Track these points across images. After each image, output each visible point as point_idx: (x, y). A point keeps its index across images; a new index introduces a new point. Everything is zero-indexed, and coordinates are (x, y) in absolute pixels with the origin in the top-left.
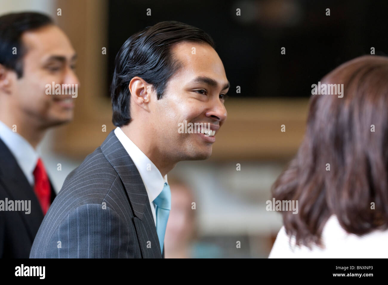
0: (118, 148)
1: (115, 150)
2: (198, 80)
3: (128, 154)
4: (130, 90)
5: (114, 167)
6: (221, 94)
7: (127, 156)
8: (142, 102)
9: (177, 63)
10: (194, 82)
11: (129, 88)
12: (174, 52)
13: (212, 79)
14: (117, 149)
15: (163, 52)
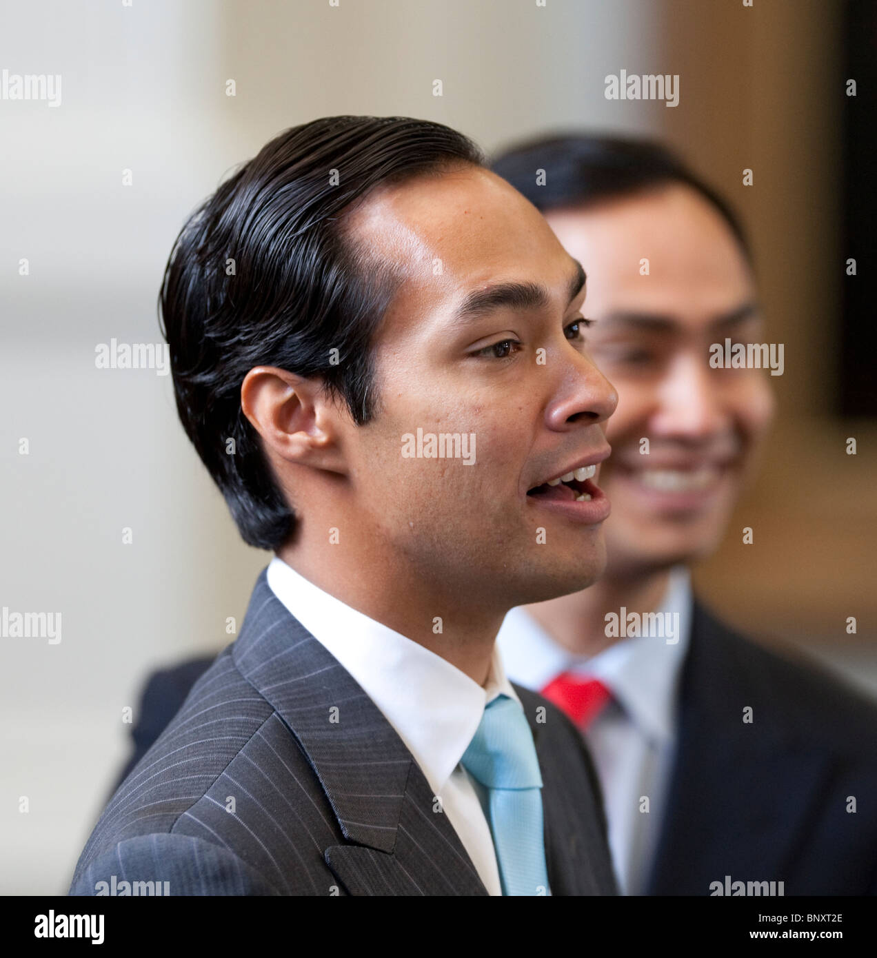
0: (272, 623)
1: (264, 634)
2: (474, 308)
3: (308, 635)
4: (250, 419)
5: (260, 692)
6: (569, 323)
7: (306, 640)
8: (310, 448)
9: (379, 274)
10: (460, 320)
11: (245, 413)
12: (355, 240)
13: (521, 283)
14: (269, 629)
15: (319, 251)
